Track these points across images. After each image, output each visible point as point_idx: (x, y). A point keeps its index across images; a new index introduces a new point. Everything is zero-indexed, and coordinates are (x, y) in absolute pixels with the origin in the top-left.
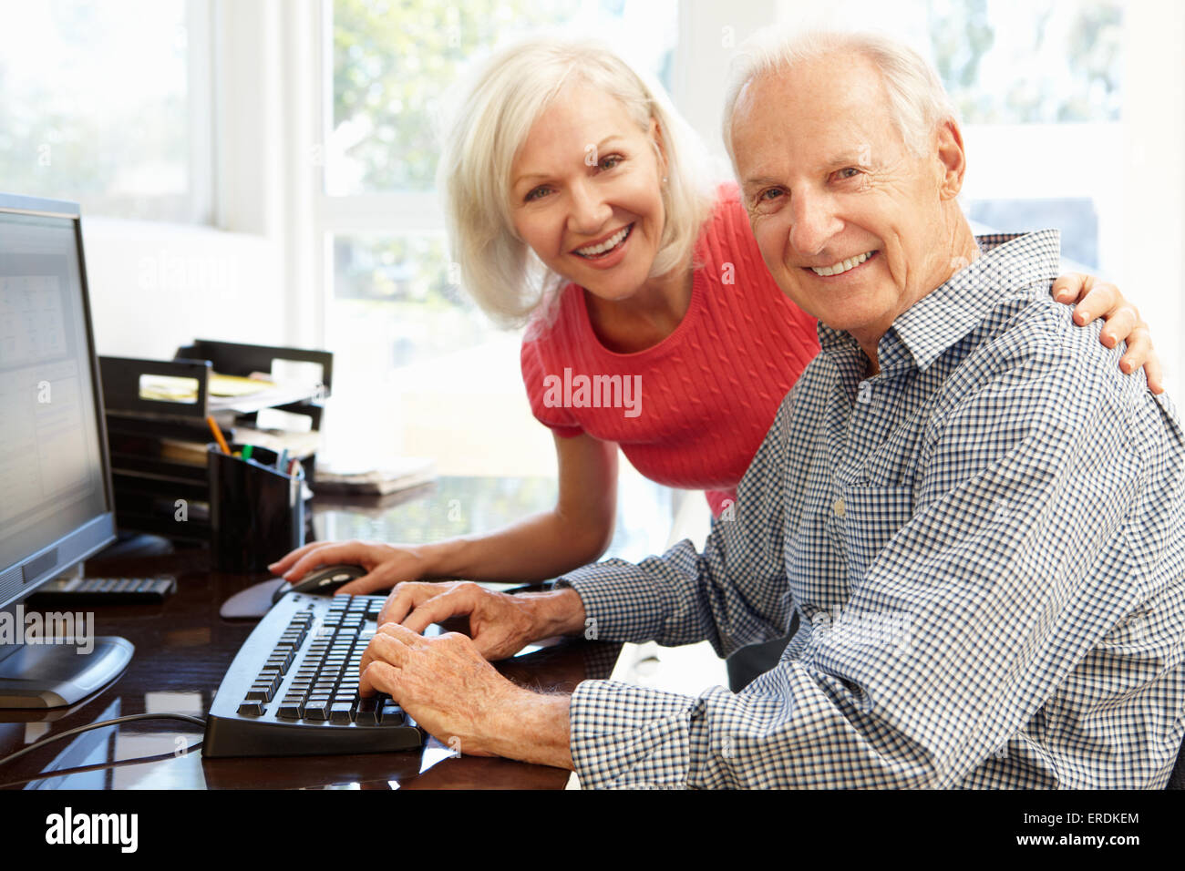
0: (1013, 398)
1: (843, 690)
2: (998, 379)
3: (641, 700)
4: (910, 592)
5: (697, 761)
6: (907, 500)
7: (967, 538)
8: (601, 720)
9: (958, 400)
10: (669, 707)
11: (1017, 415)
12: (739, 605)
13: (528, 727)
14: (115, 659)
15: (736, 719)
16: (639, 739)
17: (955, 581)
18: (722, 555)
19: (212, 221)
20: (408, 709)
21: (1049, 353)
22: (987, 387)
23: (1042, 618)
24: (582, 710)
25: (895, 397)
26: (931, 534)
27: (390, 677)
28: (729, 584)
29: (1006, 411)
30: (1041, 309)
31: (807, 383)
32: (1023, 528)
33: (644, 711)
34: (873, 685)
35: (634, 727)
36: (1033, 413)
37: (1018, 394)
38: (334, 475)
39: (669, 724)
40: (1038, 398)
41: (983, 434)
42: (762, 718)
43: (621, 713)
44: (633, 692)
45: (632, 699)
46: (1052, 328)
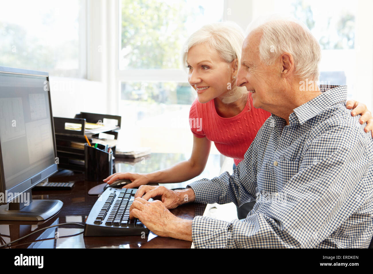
0: (332, 139)
1: (275, 223)
2: (328, 132)
3: (213, 223)
4: (297, 194)
5: (229, 242)
6: (297, 165)
7: (315, 180)
8: (201, 228)
9: (315, 137)
10: (221, 225)
11: (333, 144)
12: (243, 191)
13: (179, 229)
14: (57, 206)
15: (241, 230)
16: (212, 235)
17: (311, 192)
18: (239, 176)
19: (86, 77)
20: (144, 223)
21: (344, 125)
22: (324, 134)
23: (337, 205)
24: (196, 225)
25: (294, 132)
26: (305, 178)
27: (138, 213)
28: (240, 185)
29: (330, 142)
30: (341, 111)
31: (267, 125)
32: (332, 179)
33: (214, 226)
34: (284, 222)
35: (211, 231)
36: (338, 144)
37: (334, 137)
38: (121, 152)
39: (221, 230)
40: (340, 139)
41: (322, 149)
42: (249, 230)
43: (207, 227)
44: (211, 220)
45: (211, 222)
46: (345, 117)
